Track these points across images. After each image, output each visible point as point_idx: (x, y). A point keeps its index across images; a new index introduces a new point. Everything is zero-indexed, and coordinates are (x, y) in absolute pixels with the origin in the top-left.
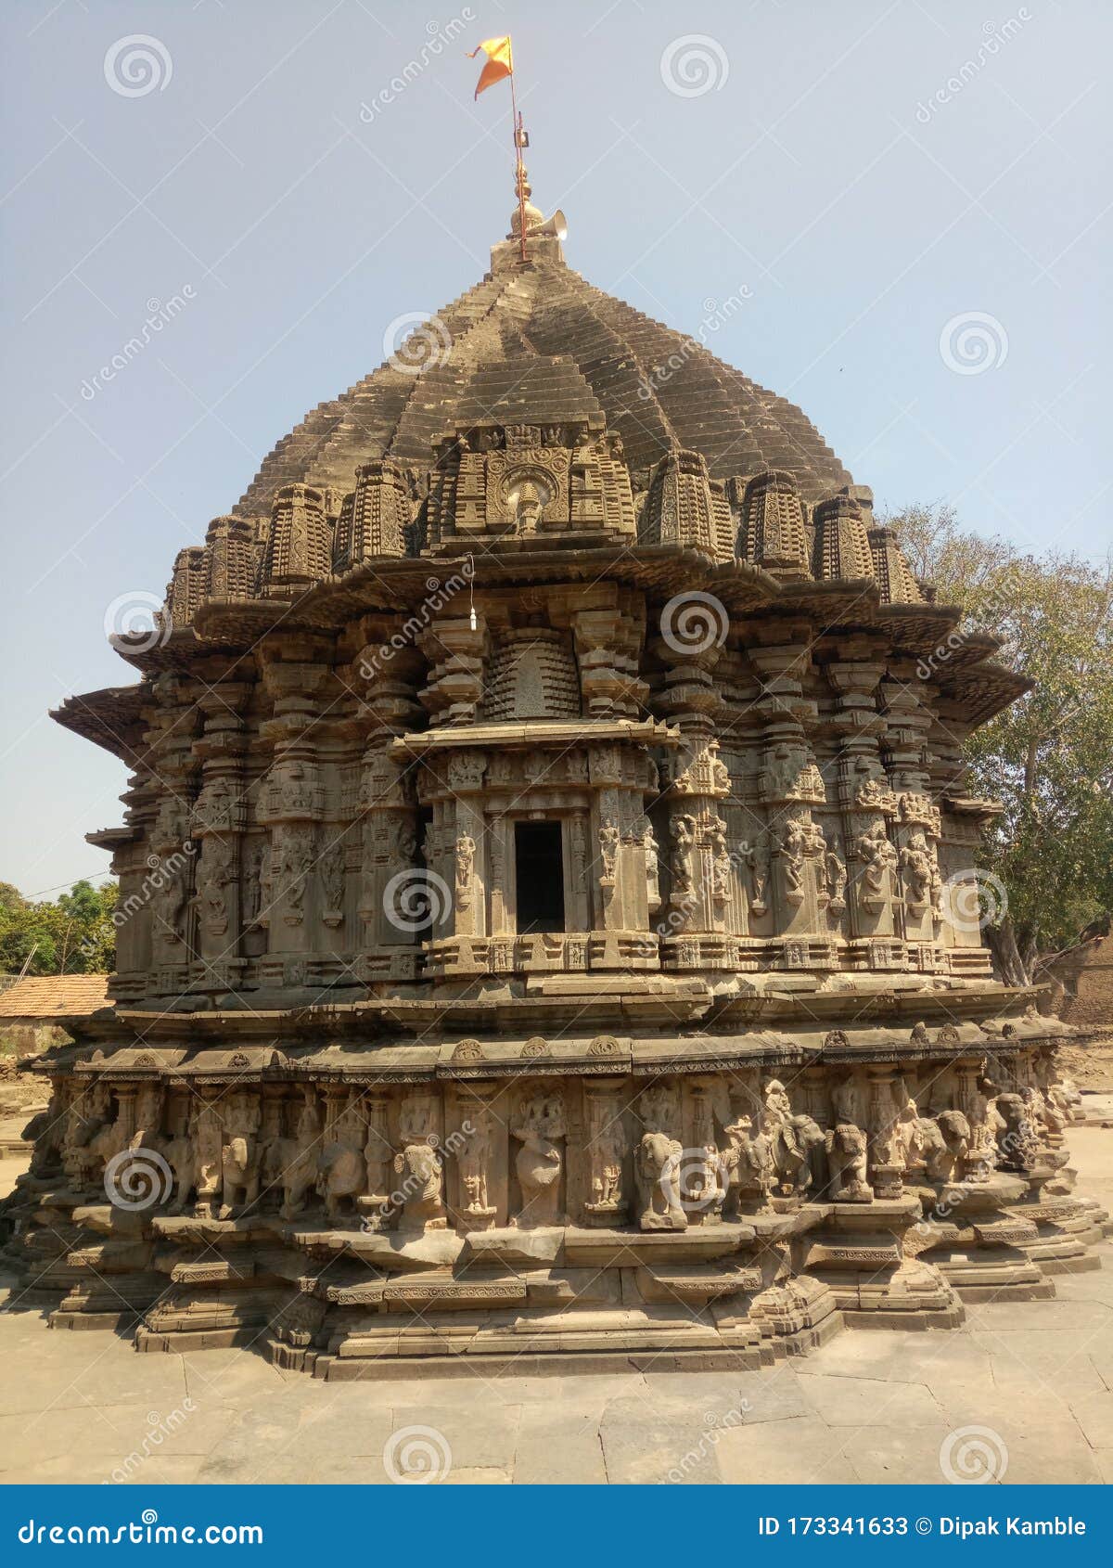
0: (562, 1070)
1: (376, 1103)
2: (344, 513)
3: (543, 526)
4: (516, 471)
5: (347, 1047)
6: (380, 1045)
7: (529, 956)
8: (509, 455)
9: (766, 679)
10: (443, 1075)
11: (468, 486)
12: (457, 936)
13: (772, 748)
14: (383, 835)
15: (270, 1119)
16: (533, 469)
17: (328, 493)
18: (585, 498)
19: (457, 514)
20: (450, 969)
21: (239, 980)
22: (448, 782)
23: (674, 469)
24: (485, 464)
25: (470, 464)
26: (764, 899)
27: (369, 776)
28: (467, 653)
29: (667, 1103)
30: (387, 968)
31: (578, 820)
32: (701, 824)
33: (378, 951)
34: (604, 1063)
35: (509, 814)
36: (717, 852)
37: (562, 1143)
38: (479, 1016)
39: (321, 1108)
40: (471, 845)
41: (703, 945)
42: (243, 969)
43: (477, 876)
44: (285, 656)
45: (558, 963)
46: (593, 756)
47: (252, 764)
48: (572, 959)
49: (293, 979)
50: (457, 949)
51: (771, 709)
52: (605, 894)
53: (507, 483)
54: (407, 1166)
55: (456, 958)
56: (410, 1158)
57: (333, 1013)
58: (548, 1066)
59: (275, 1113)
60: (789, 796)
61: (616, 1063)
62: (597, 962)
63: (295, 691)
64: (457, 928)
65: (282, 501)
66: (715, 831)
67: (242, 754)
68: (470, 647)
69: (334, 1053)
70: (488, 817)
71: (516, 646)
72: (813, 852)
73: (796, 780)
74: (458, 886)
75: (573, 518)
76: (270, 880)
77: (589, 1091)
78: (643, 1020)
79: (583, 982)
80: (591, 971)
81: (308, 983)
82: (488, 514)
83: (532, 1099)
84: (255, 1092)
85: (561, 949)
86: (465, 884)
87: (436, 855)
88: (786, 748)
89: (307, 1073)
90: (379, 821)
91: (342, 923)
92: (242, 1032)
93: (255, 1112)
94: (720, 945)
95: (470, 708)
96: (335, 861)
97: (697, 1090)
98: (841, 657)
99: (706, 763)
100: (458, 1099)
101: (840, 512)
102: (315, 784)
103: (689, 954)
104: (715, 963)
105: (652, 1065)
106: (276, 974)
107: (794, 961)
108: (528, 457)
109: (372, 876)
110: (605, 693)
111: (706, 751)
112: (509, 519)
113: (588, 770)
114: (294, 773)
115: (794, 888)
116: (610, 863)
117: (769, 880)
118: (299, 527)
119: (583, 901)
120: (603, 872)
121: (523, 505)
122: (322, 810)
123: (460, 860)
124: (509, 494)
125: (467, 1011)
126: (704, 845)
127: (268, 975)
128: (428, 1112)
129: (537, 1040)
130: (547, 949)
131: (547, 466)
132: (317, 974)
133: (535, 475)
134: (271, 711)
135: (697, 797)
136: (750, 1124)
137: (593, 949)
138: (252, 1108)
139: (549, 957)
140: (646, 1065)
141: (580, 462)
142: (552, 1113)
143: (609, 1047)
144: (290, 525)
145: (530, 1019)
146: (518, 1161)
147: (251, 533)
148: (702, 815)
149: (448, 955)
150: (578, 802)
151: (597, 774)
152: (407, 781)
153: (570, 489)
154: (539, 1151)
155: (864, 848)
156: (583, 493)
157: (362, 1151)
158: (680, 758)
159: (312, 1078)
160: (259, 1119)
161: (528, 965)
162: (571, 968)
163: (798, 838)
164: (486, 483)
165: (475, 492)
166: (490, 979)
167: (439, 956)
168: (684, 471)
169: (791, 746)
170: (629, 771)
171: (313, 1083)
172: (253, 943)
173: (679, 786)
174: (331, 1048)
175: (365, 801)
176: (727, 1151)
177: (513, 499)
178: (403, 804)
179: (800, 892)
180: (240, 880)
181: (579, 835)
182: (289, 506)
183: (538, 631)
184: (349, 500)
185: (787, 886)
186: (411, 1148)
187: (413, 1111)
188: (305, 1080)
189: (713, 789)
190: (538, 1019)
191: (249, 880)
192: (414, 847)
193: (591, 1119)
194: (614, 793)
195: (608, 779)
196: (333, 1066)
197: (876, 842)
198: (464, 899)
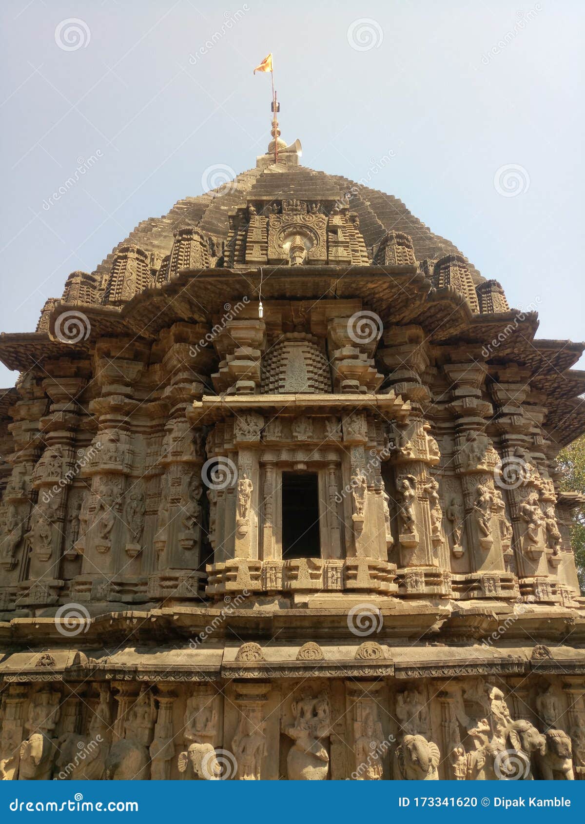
0: (333, 672)
1: (163, 701)
2: (162, 267)
3: (308, 262)
4: (290, 228)
5: (141, 649)
6: (170, 648)
7: (295, 577)
8: (284, 217)
9: (455, 387)
10: (227, 675)
11: (256, 234)
12: (237, 559)
13: (463, 434)
14: (177, 482)
15: (67, 715)
16: (301, 227)
17: (152, 255)
18: (338, 246)
19: (247, 252)
20: (230, 586)
21: (56, 597)
22: (233, 436)
23: (393, 242)
24: (268, 224)
25: (257, 221)
26: (461, 545)
27: (169, 438)
28: (250, 345)
29: (420, 706)
30: (176, 587)
31: (332, 471)
32: (420, 482)
33: (168, 573)
34: (370, 667)
35: (277, 465)
36: (433, 504)
37: (328, 743)
38: (258, 624)
39: (113, 706)
40: (250, 485)
41: (426, 575)
42: (61, 589)
43: (253, 512)
44: (113, 354)
45: (319, 584)
46: (346, 420)
47: (82, 437)
48: (330, 580)
49: (98, 595)
50: (236, 569)
51: (462, 406)
52: (356, 528)
53: (282, 235)
54: (190, 764)
55: (235, 577)
56: (194, 757)
57: (131, 618)
58: (321, 668)
59: (72, 710)
60: (479, 467)
61: (379, 667)
62: (351, 584)
63: (117, 380)
64: (236, 553)
65: (121, 254)
66: (431, 488)
67: (75, 429)
68: (253, 340)
69: (129, 654)
70: (262, 465)
71: (286, 343)
72: (498, 509)
73: (484, 456)
74: (238, 517)
75: (330, 258)
76: (87, 517)
77: (353, 693)
78: (396, 630)
79: (340, 599)
80: (346, 591)
81: (110, 599)
82: (269, 253)
83: (302, 699)
84: (56, 691)
85: (321, 572)
86: (244, 515)
87: (219, 496)
88: (474, 434)
89: (104, 671)
90: (175, 472)
91: (140, 554)
92: (51, 636)
93: (55, 709)
94: (438, 575)
95: (252, 384)
96: (138, 505)
97: (443, 694)
98: (501, 379)
99: (423, 438)
100: (236, 699)
101: (492, 289)
102: (127, 446)
103: (416, 582)
104: (436, 589)
105: (412, 669)
106: (86, 591)
107: (490, 591)
108: (298, 219)
109: (167, 514)
110: (353, 376)
111: (422, 429)
112: (285, 257)
113: (342, 431)
114: (112, 437)
115: (486, 535)
116: (360, 503)
117: (465, 530)
118: (131, 271)
119: (336, 535)
120: (354, 509)
121: (293, 249)
122: (131, 467)
123: (241, 497)
124: (284, 243)
125: (248, 619)
126: (422, 499)
127: (79, 591)
128: (210, 709)
129: (311, 645)
130: (310, 571)
131: (311, 225)
132: (118, 592)
133: (302, 231)
134: (100, 393)
135: (417, 462)
136: (487, 728)
137: (348, 572)
138: (52, 705)
139: (312, 578)
140: (406, 669)
141: (334, 224)
142: (321, 714)
143: (374, 652)
144: (125, 269)
145: (302, 628)
146: (289, 759)
147: (96, 284)
148: (421, 475)
149: (229, 574)
150: (332, 457)
151: (349, 433)
152: (198, 441)
153: (327, 240)
154: (309, 749)
155: (525, 511)
156: (337, 243)
157: (148, 748)
158: (404, 433)
159: (108, 676)
160: (57, 717)
161: (295, 584)
162: (330, 588)
163: (487, 498)
164: (268, 234)
165: (259, 238)
166: (262, 595)
167: (220, 576)
168: (399, 244)
169: (478, 433)
170: (372, 435)
171: (108, 682)
172: (70, 568)
173: (405, 452)
174: (127, 650)
175: (166, 456)
176: (472, 752)
177: (287, 246)
178: (195, 458)
179: (490, 538)
180: (65, 521)
181: (333, 483)
182: (126, 257)
183: (303, 334)
184: (167, 259)
185: (480, 535)
186: (195, 746)
187: (197, 709)
188: (101, 678)
189: (429, 457)
190: (308, 628)
191: (71, 521)
192: (201, 493)
193: (354, 720)
194: (361, 449)
195: (358, 437)
196: (129, 664)
197: (533, 507)
198: (243, 529)
